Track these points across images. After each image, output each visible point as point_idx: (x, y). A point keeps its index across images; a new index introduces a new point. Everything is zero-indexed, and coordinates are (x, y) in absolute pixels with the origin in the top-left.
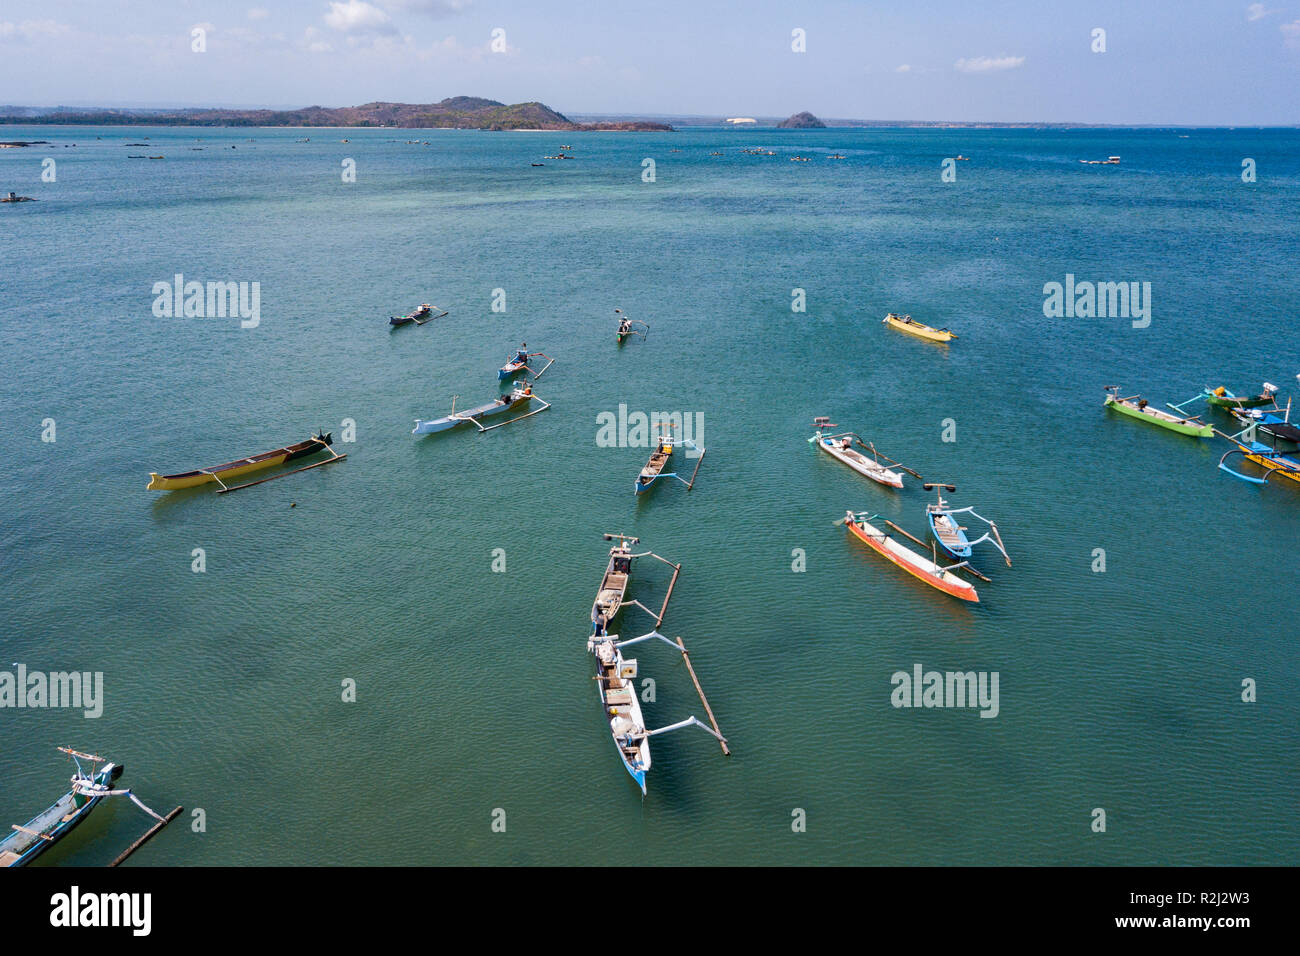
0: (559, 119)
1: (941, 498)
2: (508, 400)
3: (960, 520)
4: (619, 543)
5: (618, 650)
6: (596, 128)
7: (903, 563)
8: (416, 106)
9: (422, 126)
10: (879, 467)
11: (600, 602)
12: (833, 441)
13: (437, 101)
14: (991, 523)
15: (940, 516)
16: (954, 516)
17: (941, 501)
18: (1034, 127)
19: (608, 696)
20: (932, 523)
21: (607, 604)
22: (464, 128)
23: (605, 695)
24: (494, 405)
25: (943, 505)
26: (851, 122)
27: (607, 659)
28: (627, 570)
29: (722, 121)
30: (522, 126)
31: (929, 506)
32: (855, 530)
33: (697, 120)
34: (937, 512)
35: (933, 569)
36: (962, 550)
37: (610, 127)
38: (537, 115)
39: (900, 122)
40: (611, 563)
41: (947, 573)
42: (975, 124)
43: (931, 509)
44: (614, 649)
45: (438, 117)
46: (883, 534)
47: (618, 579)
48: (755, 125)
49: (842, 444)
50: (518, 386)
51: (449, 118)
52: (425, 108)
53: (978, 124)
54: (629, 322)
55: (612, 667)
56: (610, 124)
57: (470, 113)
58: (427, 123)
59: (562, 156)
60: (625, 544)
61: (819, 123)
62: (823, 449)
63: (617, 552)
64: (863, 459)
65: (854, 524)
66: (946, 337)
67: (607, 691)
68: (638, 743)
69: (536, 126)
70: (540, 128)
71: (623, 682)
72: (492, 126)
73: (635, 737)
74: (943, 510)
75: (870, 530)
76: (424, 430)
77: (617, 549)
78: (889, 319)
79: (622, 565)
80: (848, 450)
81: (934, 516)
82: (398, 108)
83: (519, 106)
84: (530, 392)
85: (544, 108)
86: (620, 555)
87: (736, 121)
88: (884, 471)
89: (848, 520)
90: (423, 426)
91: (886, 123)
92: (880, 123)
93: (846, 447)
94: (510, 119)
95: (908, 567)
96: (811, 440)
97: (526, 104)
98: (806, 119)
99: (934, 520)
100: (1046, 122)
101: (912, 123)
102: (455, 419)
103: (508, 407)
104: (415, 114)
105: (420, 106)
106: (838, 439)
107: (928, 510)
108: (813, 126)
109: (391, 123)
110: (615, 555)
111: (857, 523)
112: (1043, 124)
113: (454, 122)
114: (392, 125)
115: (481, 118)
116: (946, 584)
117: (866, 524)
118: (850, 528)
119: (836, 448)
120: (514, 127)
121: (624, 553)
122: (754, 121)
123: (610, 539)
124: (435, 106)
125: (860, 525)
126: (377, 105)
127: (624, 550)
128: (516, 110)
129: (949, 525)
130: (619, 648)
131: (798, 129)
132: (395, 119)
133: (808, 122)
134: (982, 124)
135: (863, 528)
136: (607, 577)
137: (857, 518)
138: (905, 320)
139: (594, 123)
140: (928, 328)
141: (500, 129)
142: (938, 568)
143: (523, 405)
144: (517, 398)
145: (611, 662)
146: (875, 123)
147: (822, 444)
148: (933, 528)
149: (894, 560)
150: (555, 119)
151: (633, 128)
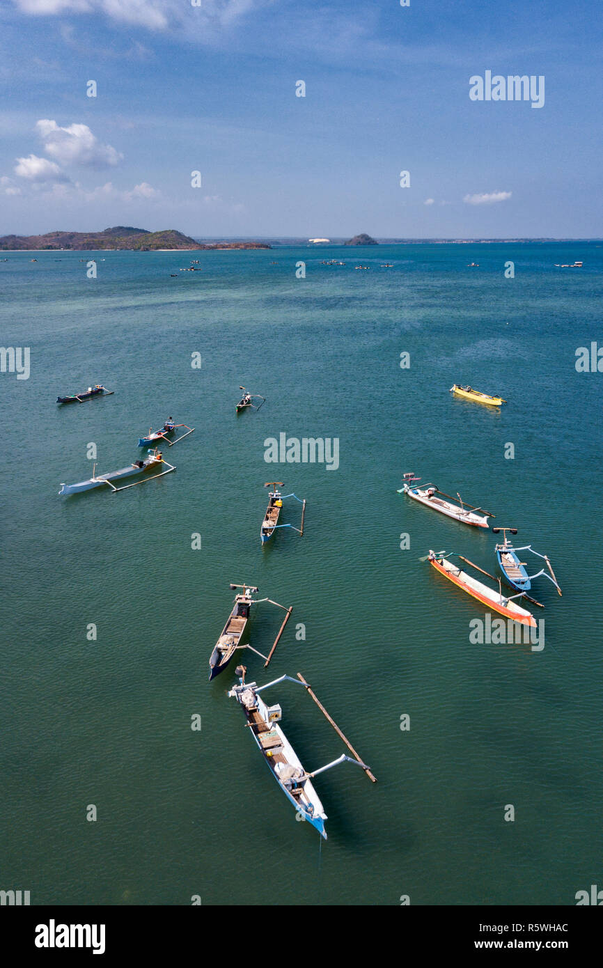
0: (189, 241)
1: (506, 539)
2: (141, 464)
3: (521, 556)
4: (242, 591)
5: (257, 695)
6: (216, 248)
7: (475, 594)
8: (86, 234)
9: (92, 248)
10: (465, 511)
11: (220, 645)
12: (419, 491)
13: (102, 230)
14: (545, 557)
15: (506, 553)
16: (516, 553)
17: (506, 542)
18: (521, 241)
19: (261, 740)
20: (499, 560)
21: (225, 647)
22: (121, 249)
23: (258, 739)
24: (131, 468)
25: (508, 544)
26: (396, 240)
27: (250, 704)
28: (247, 615)
29: (305, 241)
30: (163, 247)
31: (497, 545)
32: (436, 565)
33: (287, 241)
34: (504, 550)
35: (499, 600)
36: (523, 583)
37: (227, 247)
38: (174, 238)
39: (430, 240)
40: (235, 609)
41: (510, 602)
42: (480, 240)
43: (498, 548)
44: (254, 694)
45: (102, 242)
46: (458, 569)
47: (239, 623)
48: (328, 243)
49: (427, 493)
50: (152, 453)
51: (111, 243)
52: (92, 235)
53: (483, 240)
54: (249, 397)
55: (255, 711)
56: (227, 244)
57: (125, 238)
58: (94, 246)
59: (193, 268)
60: (248, 591)
61: (373, 241)
62: (412, 498)
63: (241, 598)
64: (447, 504)
65: (435, 561)
66: (498, 402)
67: (259, 735)
68: (301, 785)
69: (173, 247)
70: (177, 248)
71: (269, 725)
72: (142, 248)
73: (299, 781)
74: (509, 548)
75: (448, 565)
76: (68, 491)
77: (241, 596)
78: (454, 388)
79: (244, 610)
80: (432, 498)
81: (501, 553)
82: (72, 236)
83: (160, 233)
84: (160, 458)
85: (179, 234)
86: (243, 601)
87: (316, 241)
88: (468, 514)
89: (430, 558)
90: (65, 489)
91: (420, 240)
92: (415, 241)
93: (430, 496)
94: (154, 242)
95: (479, 597)
96: (400, 491)
97: (166, 231)
98: (364, 239)
99: (501, 557)
100: (528, 238)
101: (438, 240)
102: (96, 481)
103: (142, 470)
104: (86, 239)
105: (89, 234)
106: (423, 489)
107: (496, 549)
108: (369, 243)
109: (68, 247)
110: (239, 601)
111: (437, 560)
112: (527, 240)
113: (113, 244)
114: (69, 248)
115: (134, 242)
116: (510, 611)
117: (444, 560)
118: (432, 563)
119: (422, 496)
120: (157, 248)
121: (247, 599)
122: (327, 241)
123: (235, 588)
124: (100, 234)
125: (440, 561)
126: (58, 234)
127: (246, 597)
128: (158, 235)
129: (512, 560)
130: (257, 692)
131: (359, 246)
132: (71, 244)
133: (366, 241)
134: (485, 240)
135: (442, 564)
136: (230, 621)
137: (438, 556)
138: (467, 390)
139: (215, 244)
140: (484, 396)
141: (147, 250)
142: (503, 598)
143: (156, 467)
144: (151, 462)
145: (254, 707)
146: (412, 240)
147: (410, 493)
148: (501, 563)
149: (468, 591)
150: (187, 242)
151: (243, 247)
